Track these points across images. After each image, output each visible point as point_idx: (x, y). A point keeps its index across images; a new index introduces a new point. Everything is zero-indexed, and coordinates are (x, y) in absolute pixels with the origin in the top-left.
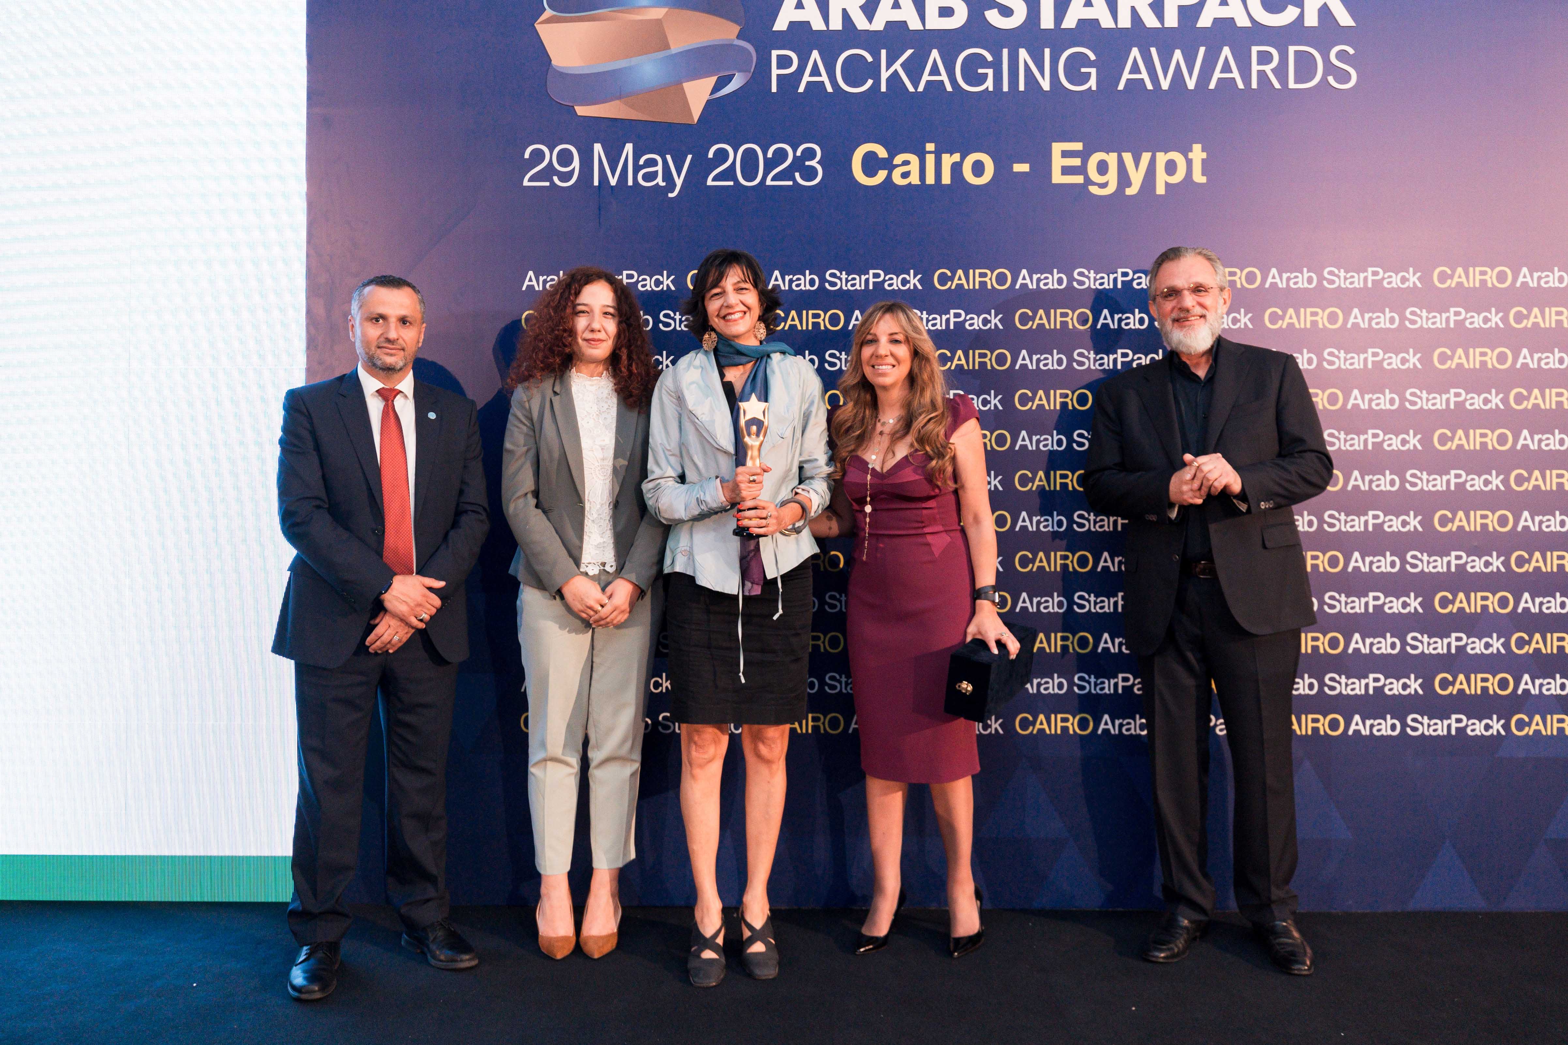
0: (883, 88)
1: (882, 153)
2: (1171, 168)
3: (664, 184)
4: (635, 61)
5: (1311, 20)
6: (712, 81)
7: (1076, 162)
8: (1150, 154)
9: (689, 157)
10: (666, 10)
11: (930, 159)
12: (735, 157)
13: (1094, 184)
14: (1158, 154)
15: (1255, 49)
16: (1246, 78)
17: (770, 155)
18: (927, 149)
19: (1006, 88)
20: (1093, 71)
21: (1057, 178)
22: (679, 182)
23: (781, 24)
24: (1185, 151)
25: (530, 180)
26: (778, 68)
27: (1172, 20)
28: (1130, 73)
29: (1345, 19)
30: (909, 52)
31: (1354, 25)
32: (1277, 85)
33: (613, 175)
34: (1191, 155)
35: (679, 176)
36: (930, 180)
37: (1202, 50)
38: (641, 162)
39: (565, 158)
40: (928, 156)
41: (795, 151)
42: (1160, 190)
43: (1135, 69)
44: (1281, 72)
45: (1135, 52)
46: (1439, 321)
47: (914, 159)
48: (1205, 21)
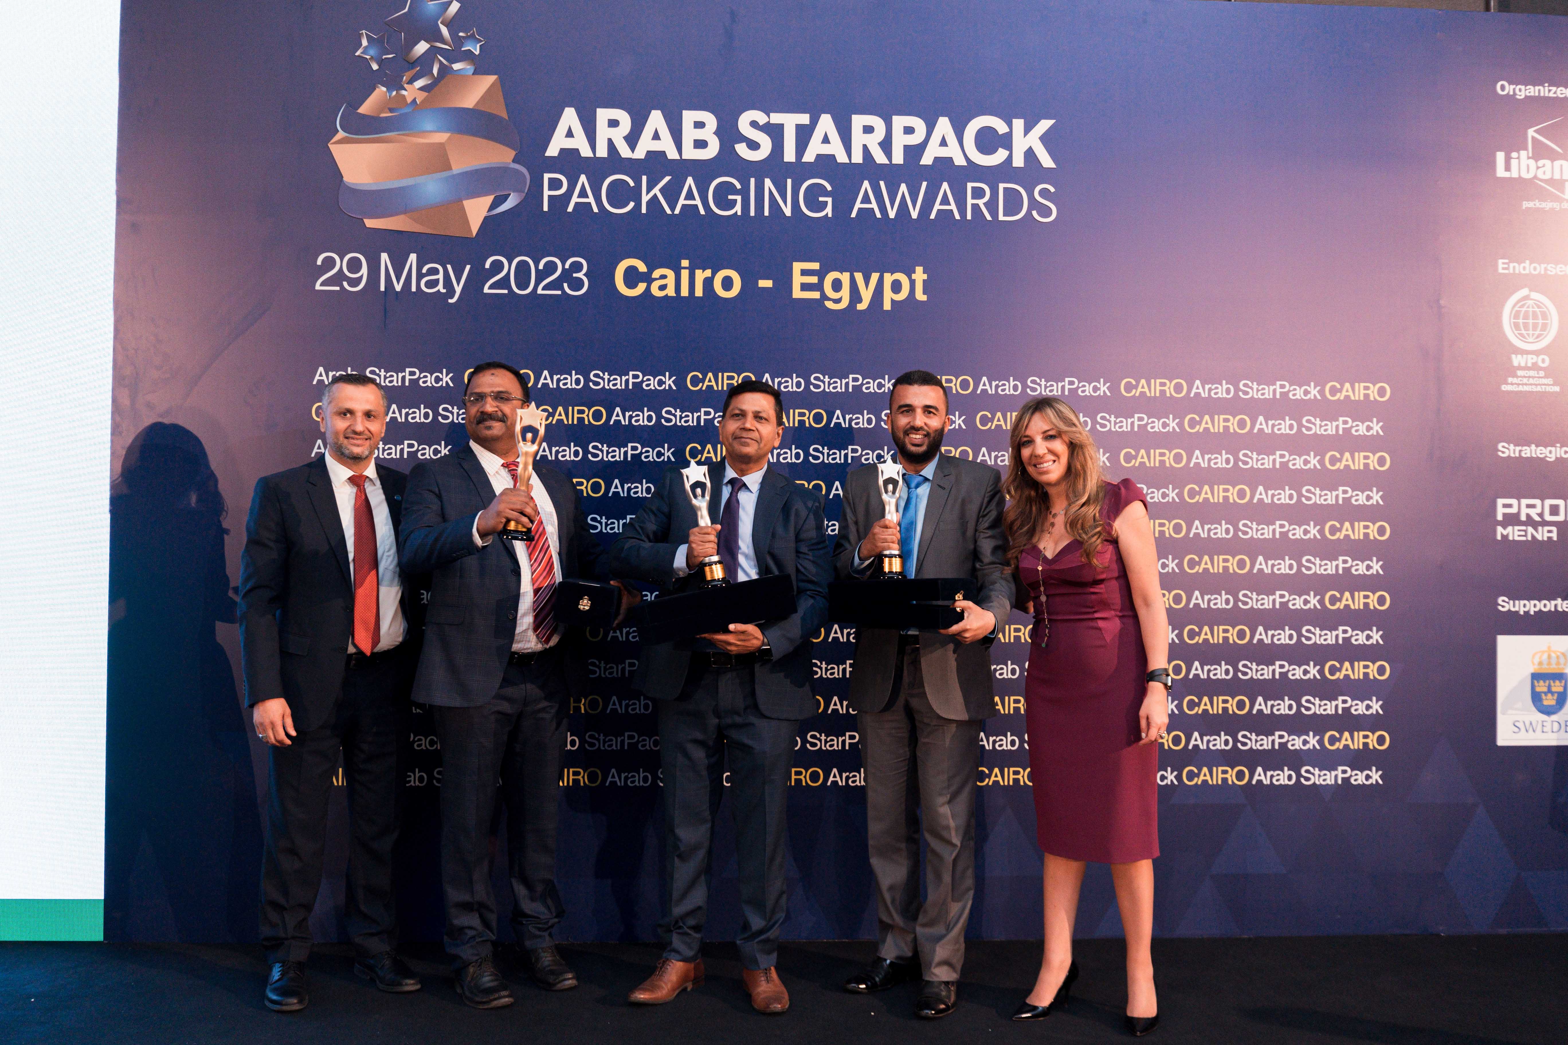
0: (644, 211)
1: (642, 267)
2: (896, 287)
3: (444, 291)
4: (420, 180)
5: (1018, 161)
6: (489, 200)
7: (814, 280)
8: (878, 274)
9: (468, 267)
10: (448, 135)
11: (685, 274)
12: (509, 268)
13: (829, 299)
14: (885, 274)
15: (970, 185)
16: (963, 212)
17: (541, 267)
18: (682, 265)
19: (752, 213)
20: (829, 200)
21: (797, 293)
22: (458, 289)
23: (552, 151)
24: (909, 273)
25: (321, 285)
26: (550, 189)
27: (898, 158)
28: (862, 202)
29: (1047, 161)
30: (668, 178)
31: (1054, 166)
32: (989, 218)
33: (398, 281)
34: (914, 276)
35: (458, 284)
36: (685, 292)
37: (924, 184)
38: (424, 271)
39: (354, 266)
40: (682, 271)
41: (563, 265)
42: (887, 306)
43: (866, 200)
44: (992, 205)
45: (866, 184)
46: (1125, 425)
47: (670, 274)
48: (927, 159)
